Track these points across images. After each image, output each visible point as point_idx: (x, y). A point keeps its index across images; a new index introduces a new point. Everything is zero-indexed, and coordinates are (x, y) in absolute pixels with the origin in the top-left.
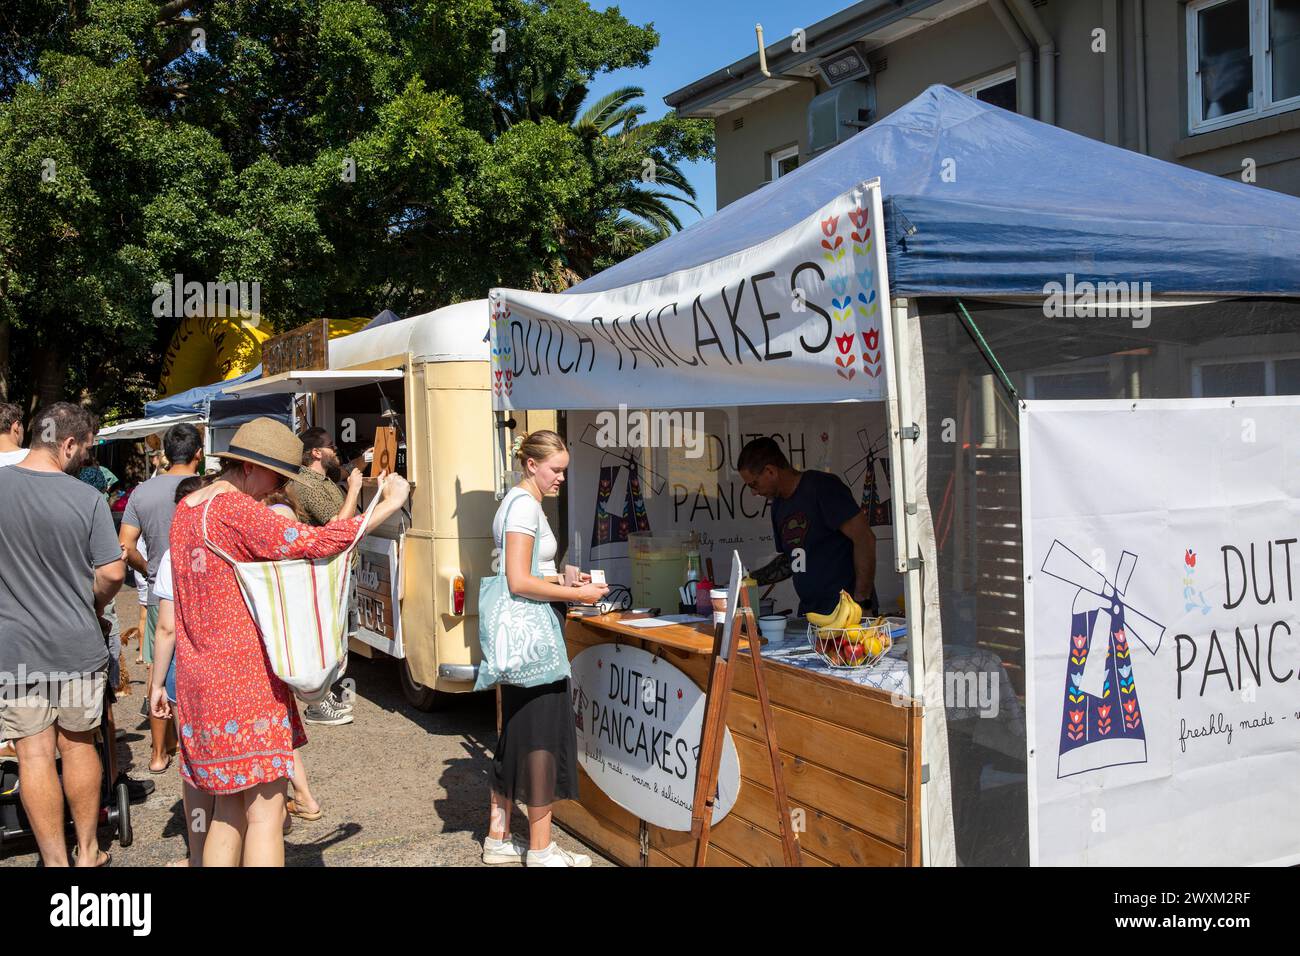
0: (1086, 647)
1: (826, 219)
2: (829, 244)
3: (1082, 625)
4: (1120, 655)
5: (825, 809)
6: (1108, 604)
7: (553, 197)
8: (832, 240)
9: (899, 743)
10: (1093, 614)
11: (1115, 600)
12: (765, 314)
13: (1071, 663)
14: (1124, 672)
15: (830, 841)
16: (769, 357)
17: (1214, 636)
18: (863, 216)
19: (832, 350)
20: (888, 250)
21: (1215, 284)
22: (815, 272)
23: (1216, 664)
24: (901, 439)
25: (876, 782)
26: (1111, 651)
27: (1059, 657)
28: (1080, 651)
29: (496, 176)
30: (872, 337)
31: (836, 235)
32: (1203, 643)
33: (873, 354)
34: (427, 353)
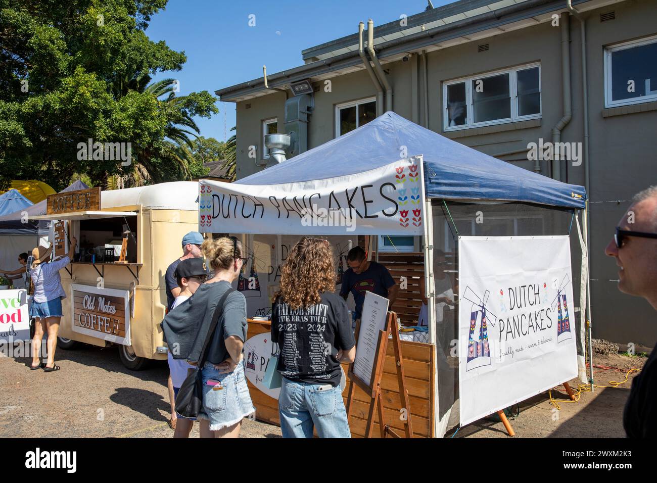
0: (475, 324)
1: (398, 167)
2: (399, 175)
3: (474, 316)
4: (484, 327)
5: (390, 389)
6: (481, 309)
7: (149, 129)
8: (400, 176)
9: (427, 361)
10: (477, 312)
11: (483, 307)
12: (366, 200)
13: (470, 330)
14: (485, 333)
15: (393, 401)
16: (366, 217)
17: (508, 320)
18: (414, 168)
19: (398, 216)
20: (425, 181)
21: (509, 197)
22: (391, 187)
23: (509, 330)
24: (429, 250)
25: (415, 376)
26: (481, 326)
27: (468, 328)
28: (473, 325)
29: (120, 118)
30: (418, 212)
31: (403, 174)
32: (506, 322)
33: (417, 218)
34: (151, 205)
